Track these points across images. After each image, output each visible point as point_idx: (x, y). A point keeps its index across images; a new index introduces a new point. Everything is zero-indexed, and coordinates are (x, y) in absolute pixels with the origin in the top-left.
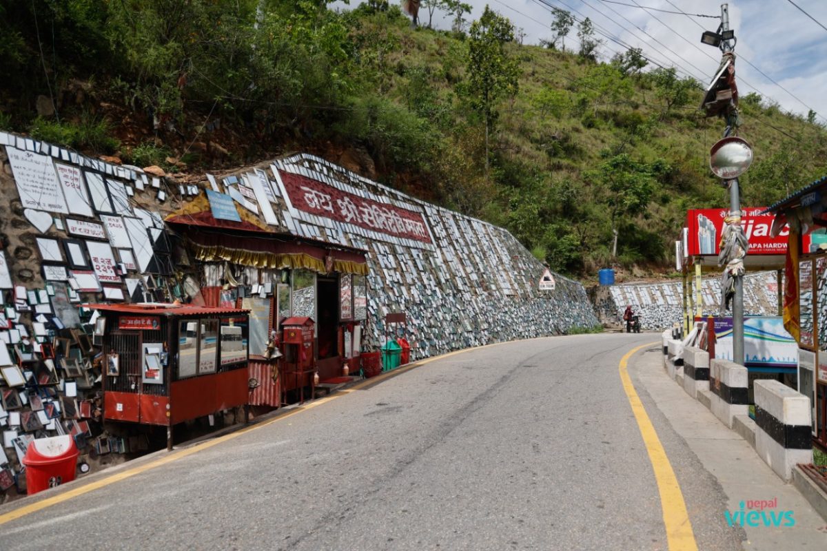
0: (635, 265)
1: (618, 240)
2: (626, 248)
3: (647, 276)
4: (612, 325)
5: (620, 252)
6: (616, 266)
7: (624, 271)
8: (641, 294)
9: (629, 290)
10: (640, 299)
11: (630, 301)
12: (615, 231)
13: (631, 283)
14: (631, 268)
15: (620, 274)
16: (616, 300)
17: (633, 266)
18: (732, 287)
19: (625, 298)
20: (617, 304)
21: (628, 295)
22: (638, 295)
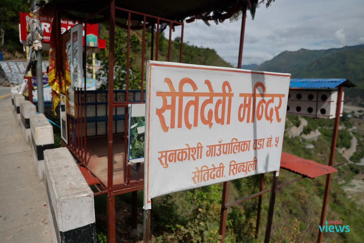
0: (16, 51)
1: (5, 36)
2: (10, 41)
3: (24, 57)
4: (3, 83)
5: (6, 43)
6: (4, 51)
7: (9, 54)
8: (20, 66)
9: (12, 64)
10: (19, 69)
11: (13, 70)
12: (2, 31)
13: (14, 60)
14: (13, 52)
15: (7, 55)
16: (4, 69)
17: (15, 52)
18: (35, 57)
19: (10, 68)
20: (5, 71)
21: (12, 67)
22: (18, 67)
